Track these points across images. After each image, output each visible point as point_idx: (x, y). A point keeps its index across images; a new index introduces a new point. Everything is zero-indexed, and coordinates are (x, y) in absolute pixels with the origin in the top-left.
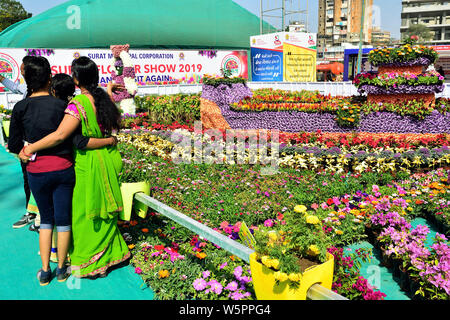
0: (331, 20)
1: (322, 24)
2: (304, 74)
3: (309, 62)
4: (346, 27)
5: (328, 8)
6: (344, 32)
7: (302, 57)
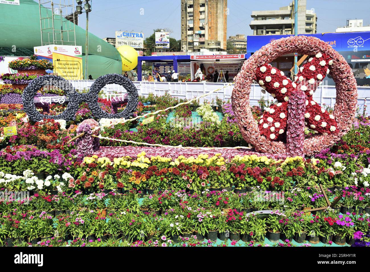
0: (191, 29)
1: (184, 32)
2: (72, 74)
3: (76, 66)
4: (204, 35)
5: (189, 18)
6: (202, 40)
7: (70, 63)
